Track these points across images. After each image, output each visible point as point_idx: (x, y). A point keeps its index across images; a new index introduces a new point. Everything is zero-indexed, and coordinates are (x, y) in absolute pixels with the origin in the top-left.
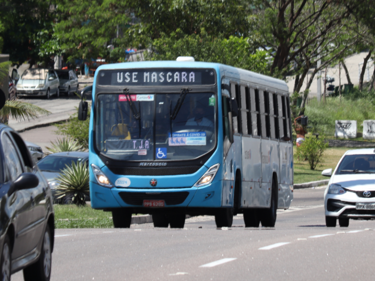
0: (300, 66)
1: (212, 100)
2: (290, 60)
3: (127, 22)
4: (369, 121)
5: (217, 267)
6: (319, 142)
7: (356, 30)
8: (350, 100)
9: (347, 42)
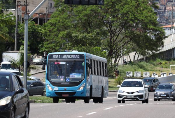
0: (116, 56)
1: (83, 64)
2: (113, 54)
3: (65, 42)
4: (136, 72)
5: (91, 115)
6: (121, 78)
7: (132, 45)
8: (131, 66)
9: (130, 48)
